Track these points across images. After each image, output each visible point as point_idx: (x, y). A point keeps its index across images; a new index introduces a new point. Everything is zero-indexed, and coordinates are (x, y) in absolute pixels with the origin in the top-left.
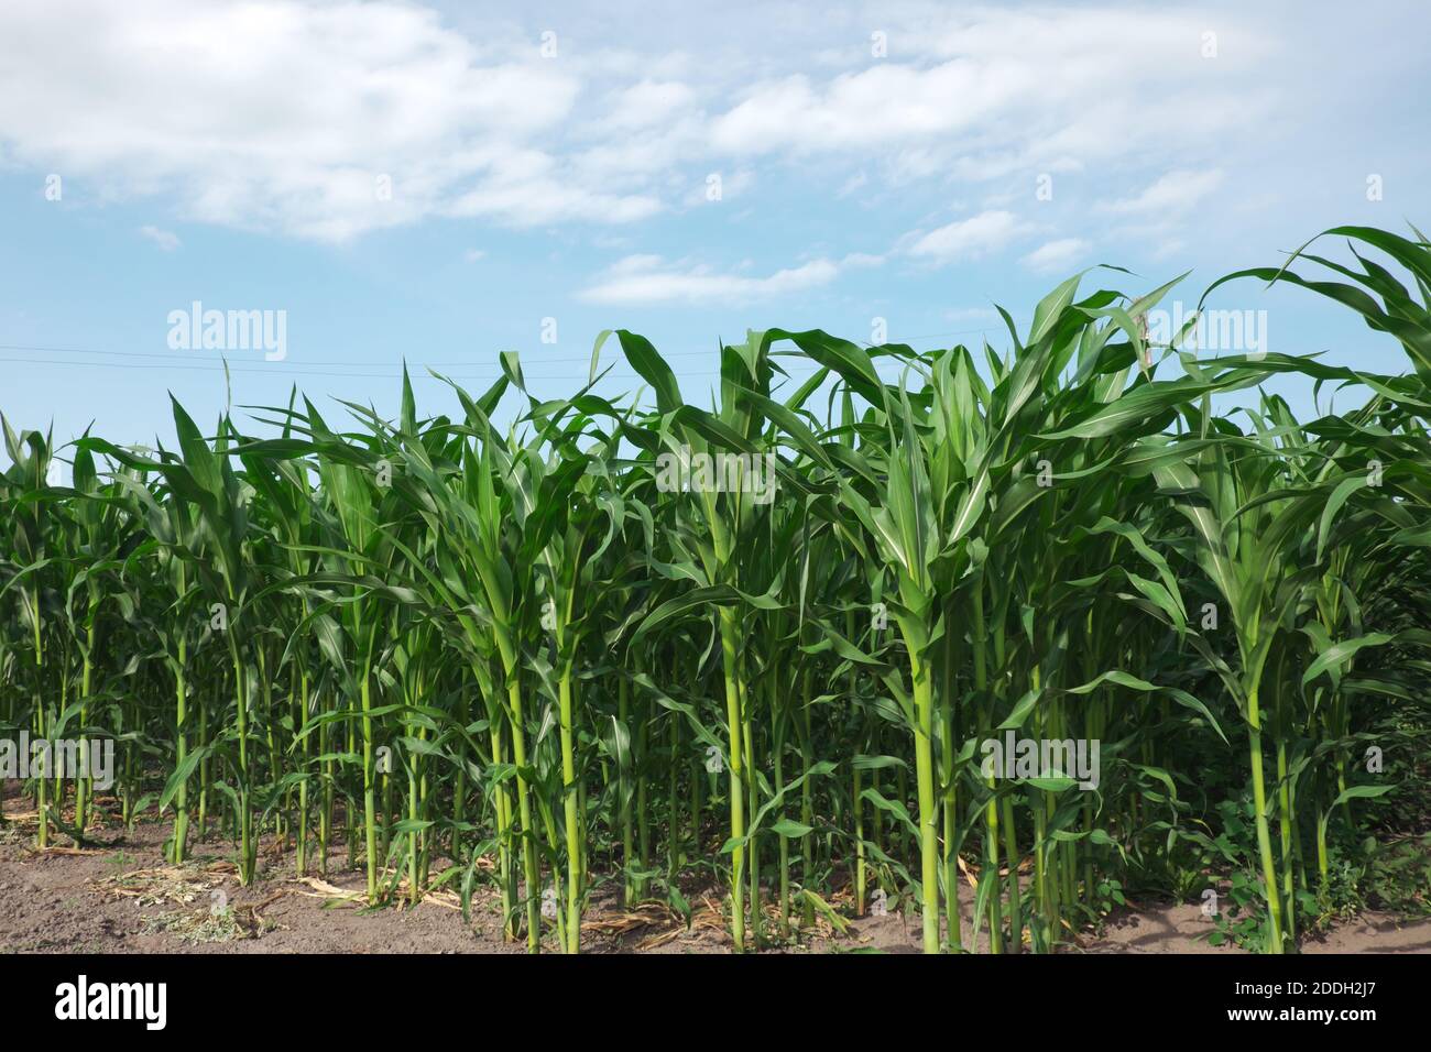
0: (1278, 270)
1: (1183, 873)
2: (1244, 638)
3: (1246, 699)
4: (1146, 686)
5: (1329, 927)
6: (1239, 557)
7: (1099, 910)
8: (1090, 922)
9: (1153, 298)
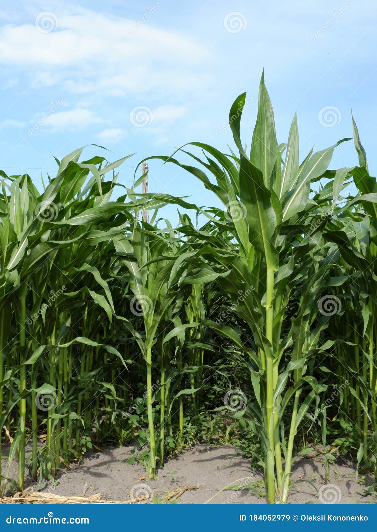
0: (168, 157)
1: (123, 431)
2: (147, 323)
3: (146, 350)
4: (95, 344)
5: (181, 453)
6: (147, 286)
7: (81, 452)
8: (75, 458)
9: (118, 163)
